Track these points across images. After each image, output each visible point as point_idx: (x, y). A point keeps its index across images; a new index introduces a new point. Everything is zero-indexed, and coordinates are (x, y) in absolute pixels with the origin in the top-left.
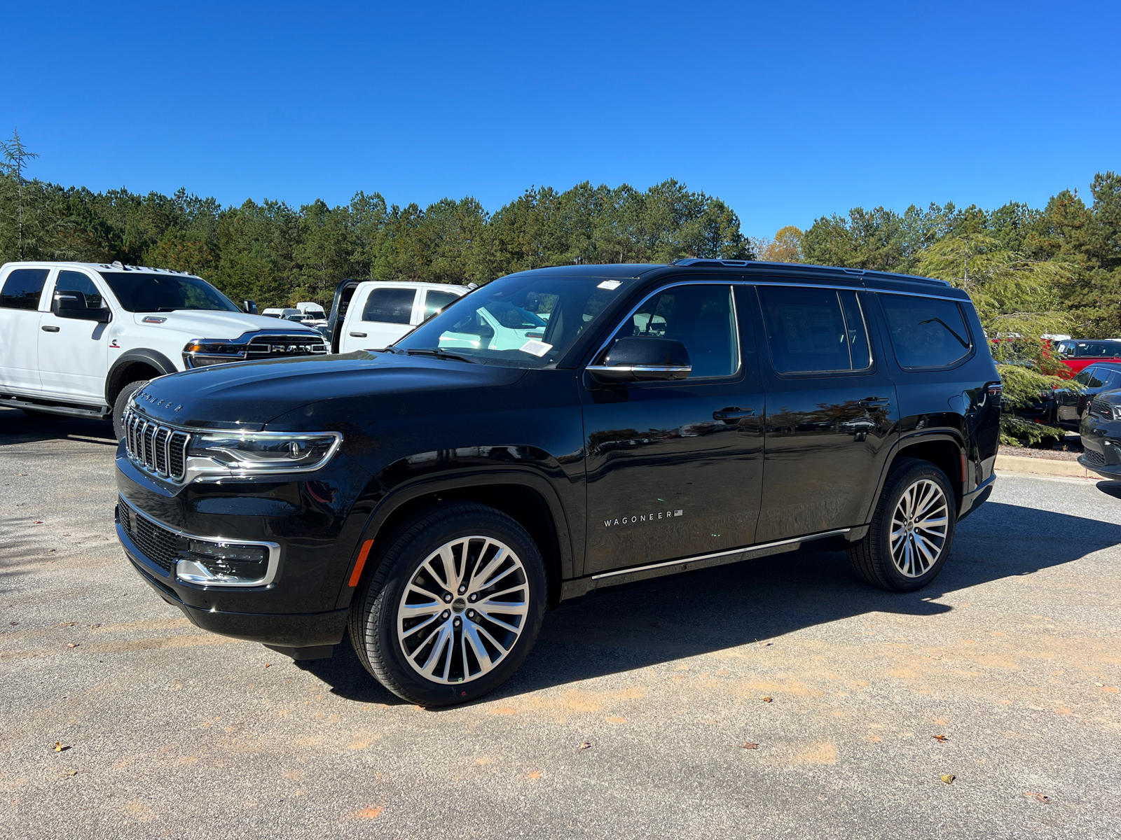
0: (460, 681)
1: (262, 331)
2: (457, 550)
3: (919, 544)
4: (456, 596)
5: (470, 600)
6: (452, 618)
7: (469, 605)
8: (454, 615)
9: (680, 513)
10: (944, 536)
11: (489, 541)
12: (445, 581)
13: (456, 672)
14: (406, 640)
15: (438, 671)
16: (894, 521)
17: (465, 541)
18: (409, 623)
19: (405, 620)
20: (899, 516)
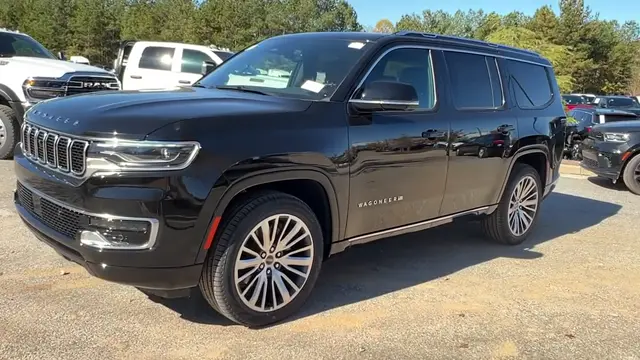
0: (271, 309)
1: (77, 72)
2: (271, 223)
3: (522, 216)
4: (268, 254)
5: (277, 256)
6: (265, 269)
7: (276, 260)
8: (267, 266)
9: (401, 198)
10: (535, 210)
11: (291, 217)
12: (262, 244)
13: (269, 303)
14: (240, 284)
15: (258, 304)
16: (511, 202)
17: (276, 217)
18: (242, 272)
19: (239, 271)
20: (514, 199)
